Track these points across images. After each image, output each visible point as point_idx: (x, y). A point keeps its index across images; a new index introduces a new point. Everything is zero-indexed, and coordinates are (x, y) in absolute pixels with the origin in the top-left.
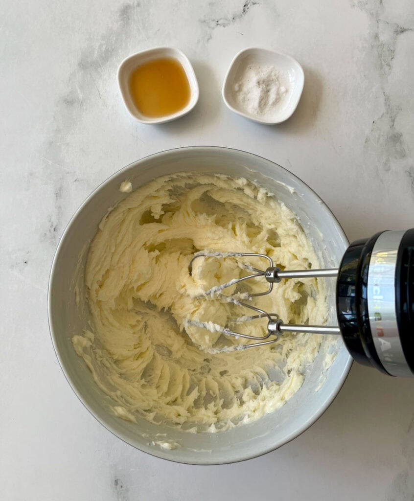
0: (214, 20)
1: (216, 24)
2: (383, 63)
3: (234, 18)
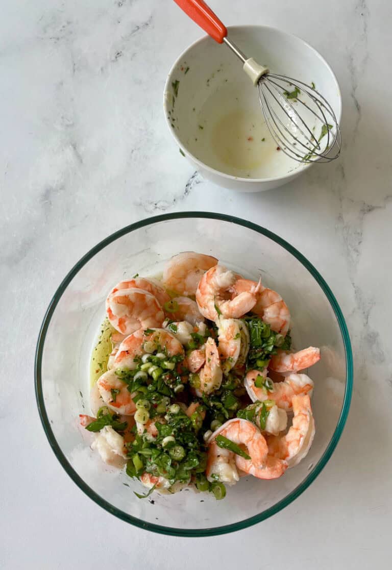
0: (152, 203)
1: (154, 208)
2: (349, 247)
3: (174, 200)
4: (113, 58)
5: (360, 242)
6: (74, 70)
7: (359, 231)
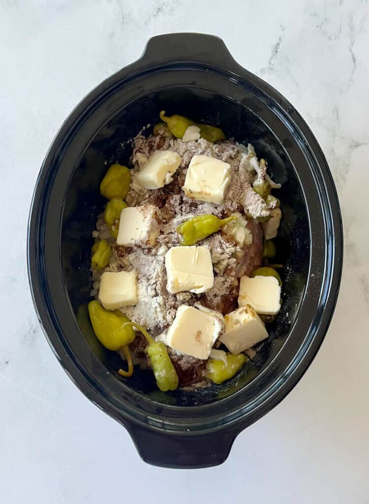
4: (155, 13)
5: (347, 172)
6: (123, 24)
7: (347, 162)
